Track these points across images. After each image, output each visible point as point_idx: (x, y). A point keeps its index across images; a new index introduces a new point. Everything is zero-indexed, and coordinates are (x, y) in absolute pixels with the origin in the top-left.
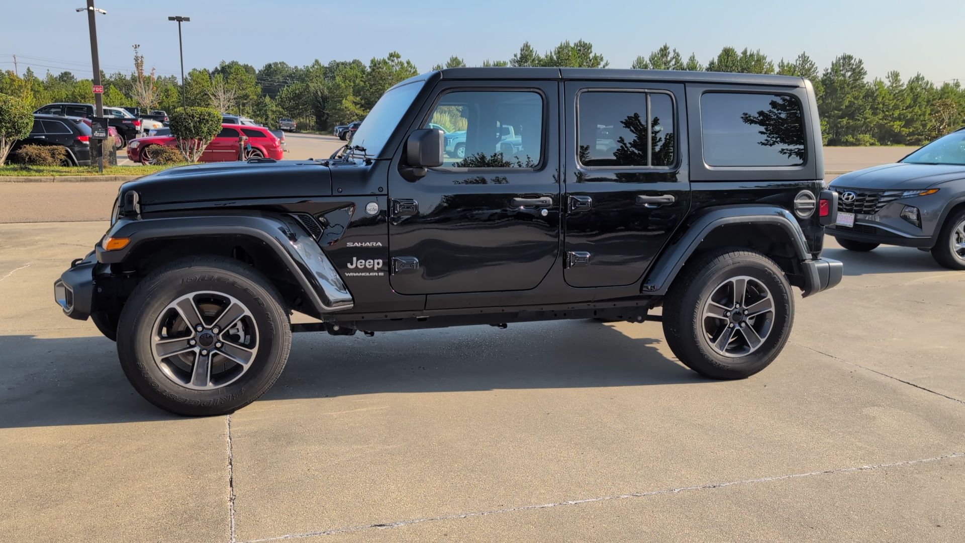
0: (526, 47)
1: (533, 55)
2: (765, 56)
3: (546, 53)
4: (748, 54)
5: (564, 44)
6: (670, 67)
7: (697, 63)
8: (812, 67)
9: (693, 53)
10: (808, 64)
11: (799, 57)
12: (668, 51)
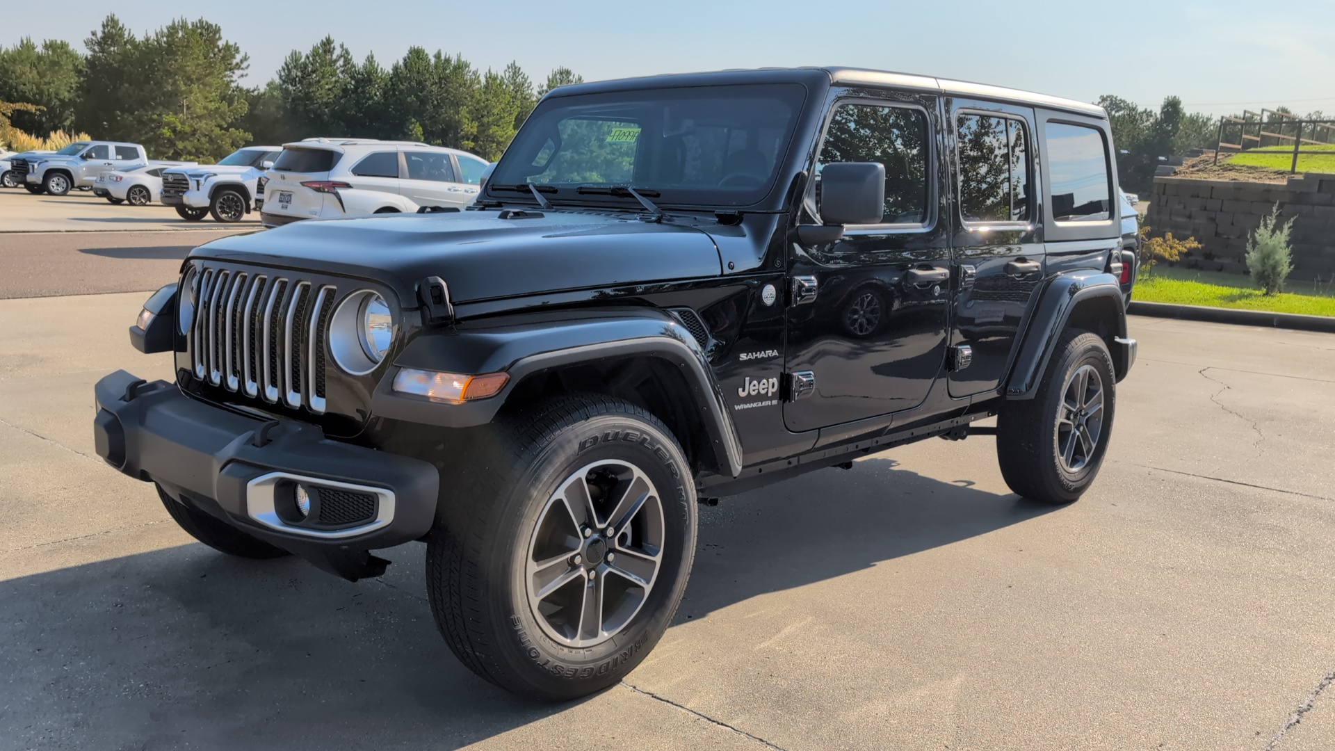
0: (111, 23)
1: (124, 35)
2: (468, 62)
3: (147, 34)
4: (443, 58)
5: (179, 22)
6: (337, 68)
7: (378, 65)
8: (526, 81)
9: (371, 52)
10: (520, 77)
11: (509, 68)
12: (332, 46)
